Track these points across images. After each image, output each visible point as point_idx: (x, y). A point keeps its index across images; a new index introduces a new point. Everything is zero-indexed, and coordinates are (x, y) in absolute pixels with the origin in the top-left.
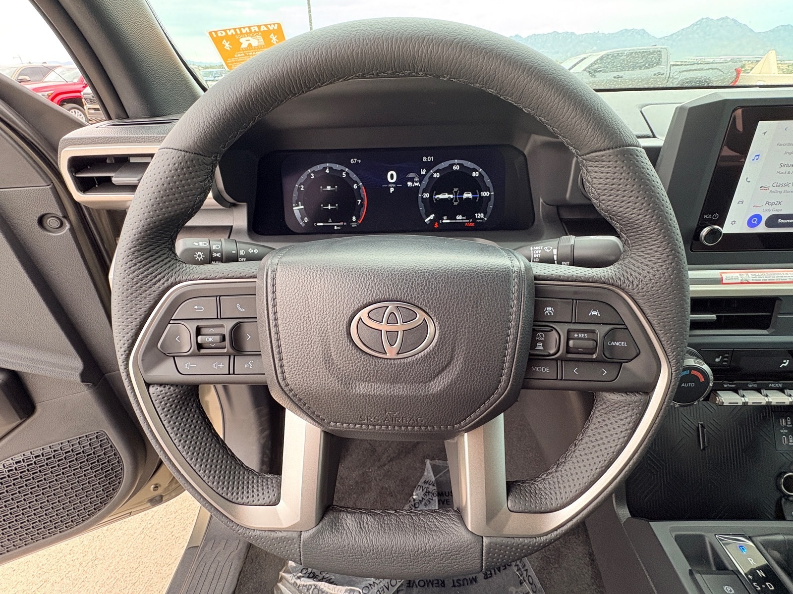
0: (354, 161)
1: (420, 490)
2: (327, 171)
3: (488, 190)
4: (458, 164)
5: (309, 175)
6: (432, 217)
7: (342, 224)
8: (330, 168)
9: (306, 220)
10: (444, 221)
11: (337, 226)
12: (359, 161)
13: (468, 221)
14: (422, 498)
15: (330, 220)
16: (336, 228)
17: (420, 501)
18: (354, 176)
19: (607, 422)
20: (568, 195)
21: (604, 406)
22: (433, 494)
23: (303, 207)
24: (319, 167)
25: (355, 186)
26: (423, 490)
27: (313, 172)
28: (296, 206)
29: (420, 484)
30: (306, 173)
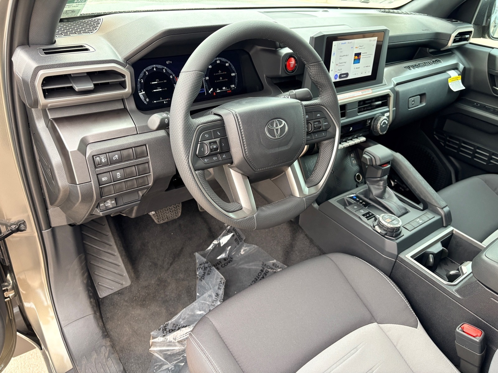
0: (168, 62)
1: (200, 270)
2: (155, 69)
3: (234, 72)
4: (219, 60)
5: (145, 73)
6: (212, 89)
7: (167, 100)
8: (156, 68)
9: (147, 100)
10: (217, 91)
11: (166, 101)
12: (171, 62)
13: (228, 90)
14: (204, 273)
15: (161, 99)
16: (165, 102)
17: (203, 275)
18: (170, 71)
19: (326, 151)
20: (280, 73)
21: (324, 146)
22: (210, 267)
23: (144, 92)
24: (149, 68)
25: (171, 77)
26: (202, 269)
27: (147, 71)
28: (141, 92)
29: (197, 267)
30: (143, 72)
